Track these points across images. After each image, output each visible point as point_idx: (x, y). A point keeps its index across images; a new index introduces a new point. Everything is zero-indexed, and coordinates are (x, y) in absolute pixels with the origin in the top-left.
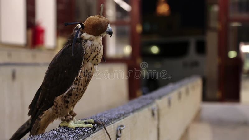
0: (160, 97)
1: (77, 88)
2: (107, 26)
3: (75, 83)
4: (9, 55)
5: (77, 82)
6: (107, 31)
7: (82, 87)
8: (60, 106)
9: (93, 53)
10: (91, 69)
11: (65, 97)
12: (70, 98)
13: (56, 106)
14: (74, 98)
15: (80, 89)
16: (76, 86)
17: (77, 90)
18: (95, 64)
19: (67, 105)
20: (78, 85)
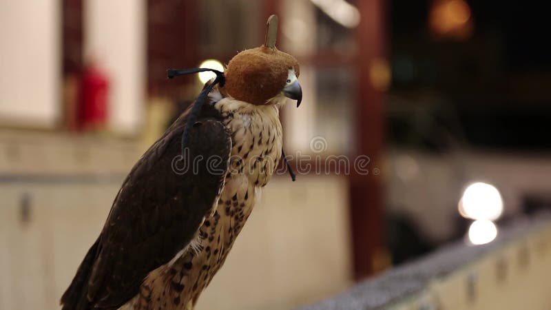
0: (444, 274)
1: (208, 249)
2: (287, 76)
3: (202, 234)
4: (13, 153)
5: (208, 230)
6: (286, 89)
7: (221, 245)
8: (159, 299)
9: (256, 145)
10: (246, 197)
11: (173, 271)
12: (187, 275)
13: (148, 300)
14: (198, 278)
15: (216, 252)
16: (205, 243)
17: (207, 254)
18: (257, 183)
19: (176, 295)
20: (211, 239)
